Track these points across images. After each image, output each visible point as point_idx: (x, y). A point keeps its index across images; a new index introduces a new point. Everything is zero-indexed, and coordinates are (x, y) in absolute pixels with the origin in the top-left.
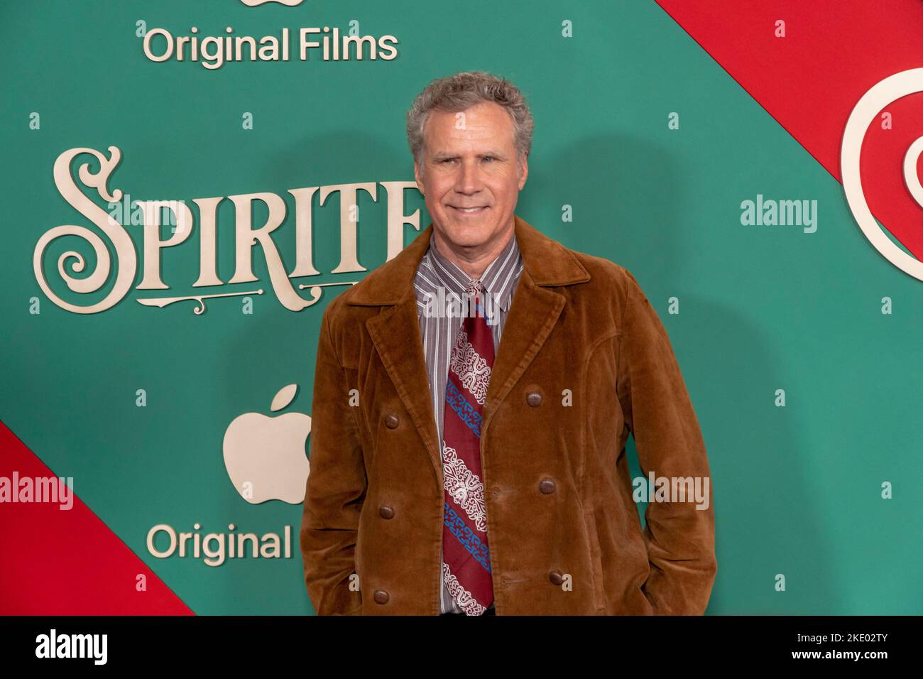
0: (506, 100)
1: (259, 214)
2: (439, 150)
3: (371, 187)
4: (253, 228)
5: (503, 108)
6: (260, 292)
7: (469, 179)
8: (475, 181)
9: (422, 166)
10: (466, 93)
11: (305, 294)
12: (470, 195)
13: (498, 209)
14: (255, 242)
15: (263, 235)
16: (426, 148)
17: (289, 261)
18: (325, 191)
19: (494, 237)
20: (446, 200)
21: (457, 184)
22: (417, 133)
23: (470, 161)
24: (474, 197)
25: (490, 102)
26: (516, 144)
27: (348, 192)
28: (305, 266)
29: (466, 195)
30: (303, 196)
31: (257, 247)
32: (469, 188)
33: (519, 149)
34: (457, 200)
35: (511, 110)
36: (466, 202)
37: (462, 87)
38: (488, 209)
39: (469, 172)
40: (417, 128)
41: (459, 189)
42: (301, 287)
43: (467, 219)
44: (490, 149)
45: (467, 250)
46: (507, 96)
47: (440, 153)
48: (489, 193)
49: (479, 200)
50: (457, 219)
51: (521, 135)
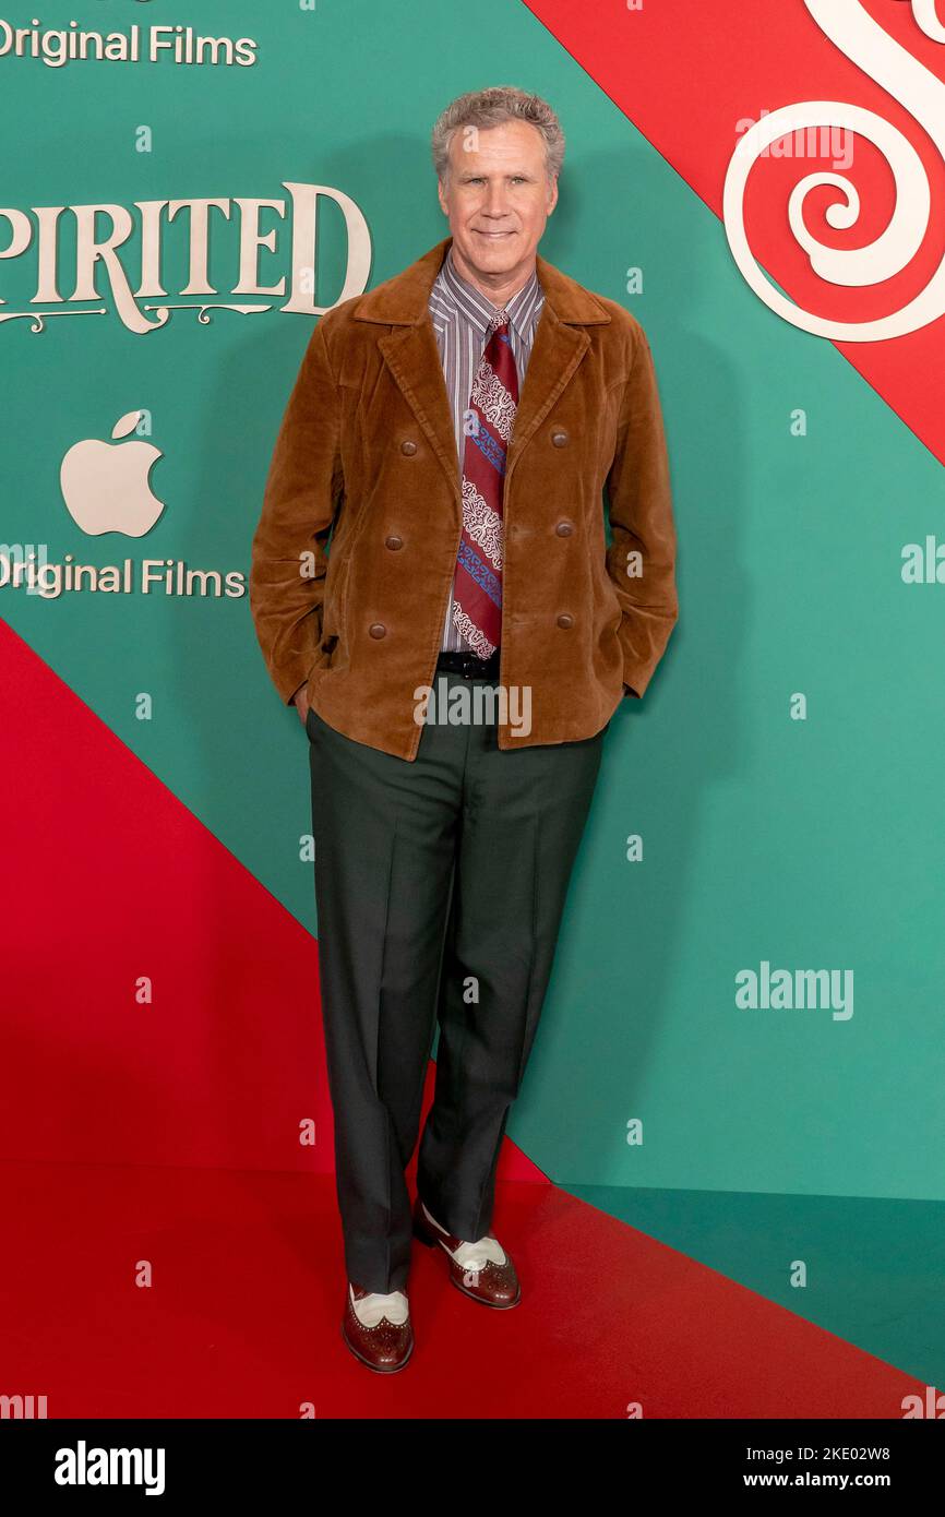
0: (538, 119)
1: (103, 227)
2: (466, 169)
3: (223, 204)
4: (96, 242)
5: (533, 127)
6: (103, 311)
7: (496, 202)
8: (503, 204)
9: (447, 186)
10: (495, 110)
11: (151, 315)
12: (497, 219)
13: (525, 235)
14: (98, 258)
15: (107, 250)
16: (451, 167)
17: (134, 281)
18: (174, 206)
19: (519, 264)
20: (472, 224)
21: (483, 207)
22: (442, 151)
23: (497, 183)
24: (500, 222)
25: (520, 120)
26: (546, 166)
27: (199, 207)
28: (151, 286)
29: (492, 218)
30: (151, 210)
31: (100, 262)
32: (496, 211)
33: (549, 172)
34: (483, 224)
35: (543, 129)
36: (493, 226)
37: (491, 103)
38: (514, 235)
39: (496, 194)
40: (443, 146)
41: (485, 212)
42: (147, 308)
43: (492, 244)
44: (519, 170)
45: (492, 276)
46: (538, 114)
47: (466, 172)
48: (517, 218)
49: (505, 225)
50: (482, 245)
51: (551, 158)
